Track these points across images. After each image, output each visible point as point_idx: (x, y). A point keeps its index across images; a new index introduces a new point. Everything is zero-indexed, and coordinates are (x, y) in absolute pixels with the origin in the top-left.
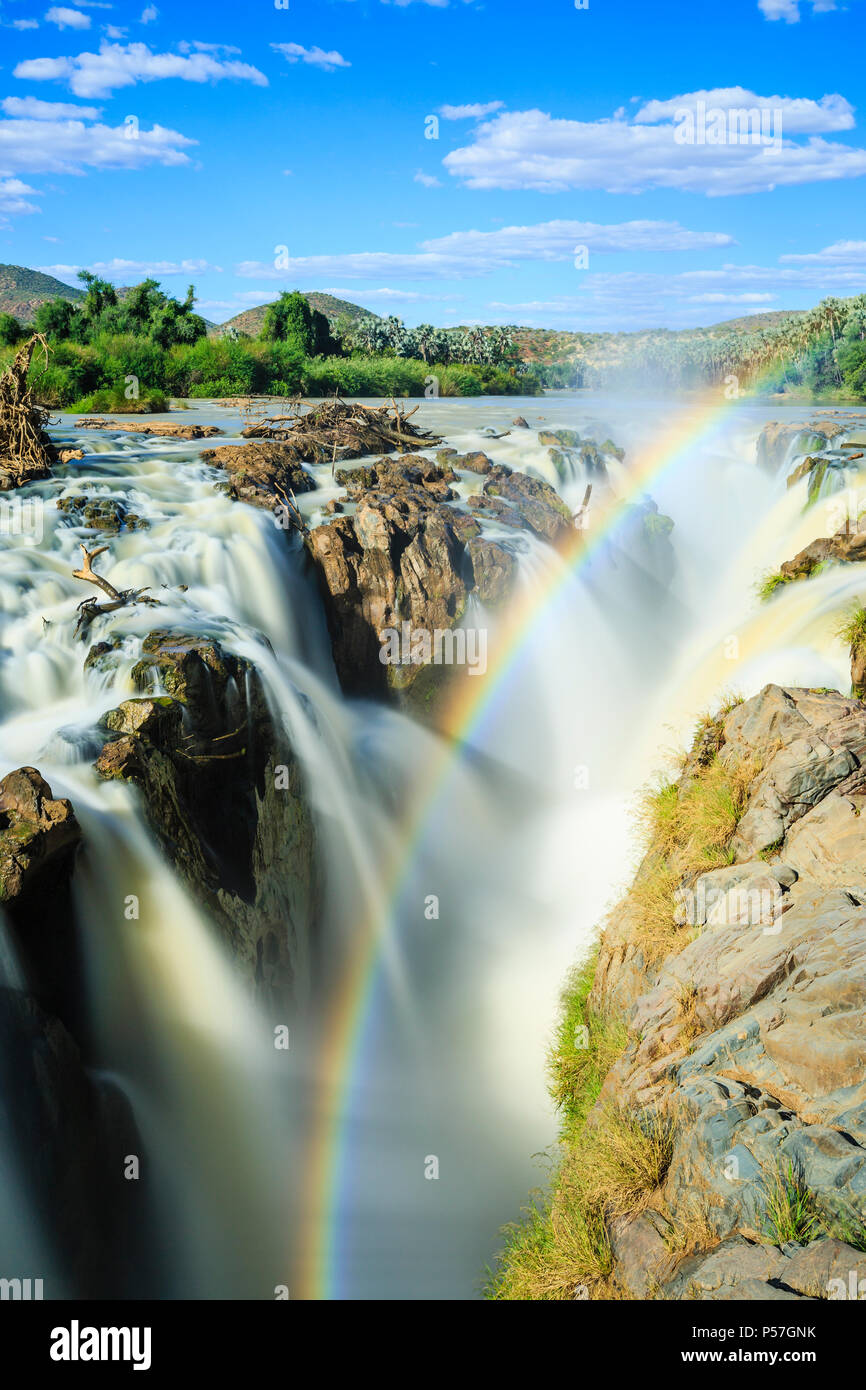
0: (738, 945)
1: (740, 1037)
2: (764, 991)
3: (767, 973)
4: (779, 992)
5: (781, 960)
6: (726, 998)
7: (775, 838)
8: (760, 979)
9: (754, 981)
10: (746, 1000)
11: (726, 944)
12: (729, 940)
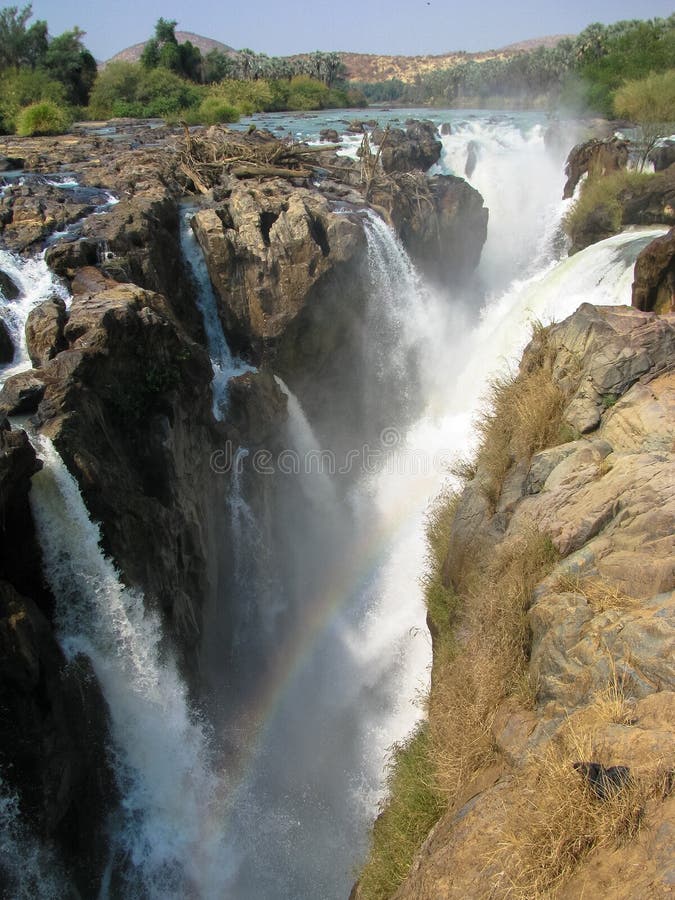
0: (573, 499)
1: (580, 564)
2: (597, 530)
3: (599, 515)
4: (609, 529)
5: (608, 507)
6: (568, 536)
7: (594, 421)
8: (593, 520)
9: (589, 522)
10: (583, 537)
11: (563, 499)
12: (566, 496)
